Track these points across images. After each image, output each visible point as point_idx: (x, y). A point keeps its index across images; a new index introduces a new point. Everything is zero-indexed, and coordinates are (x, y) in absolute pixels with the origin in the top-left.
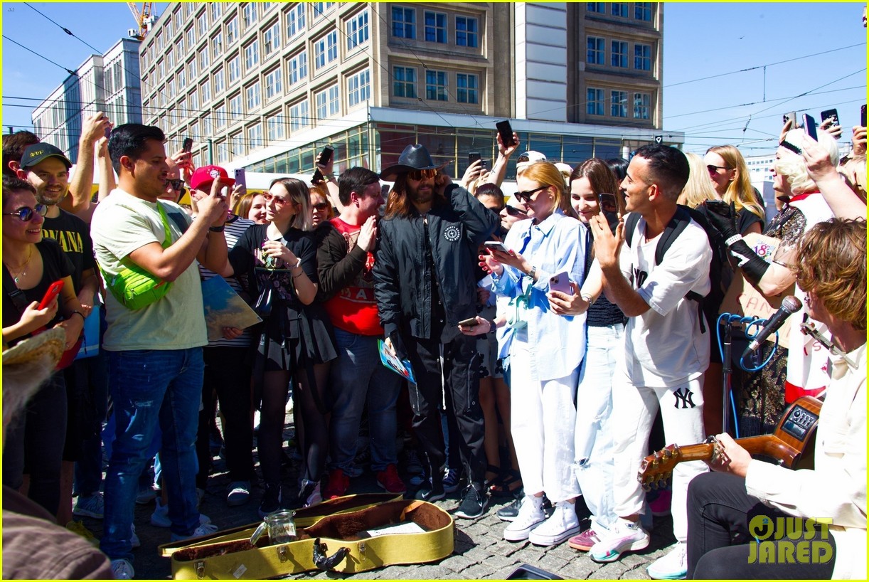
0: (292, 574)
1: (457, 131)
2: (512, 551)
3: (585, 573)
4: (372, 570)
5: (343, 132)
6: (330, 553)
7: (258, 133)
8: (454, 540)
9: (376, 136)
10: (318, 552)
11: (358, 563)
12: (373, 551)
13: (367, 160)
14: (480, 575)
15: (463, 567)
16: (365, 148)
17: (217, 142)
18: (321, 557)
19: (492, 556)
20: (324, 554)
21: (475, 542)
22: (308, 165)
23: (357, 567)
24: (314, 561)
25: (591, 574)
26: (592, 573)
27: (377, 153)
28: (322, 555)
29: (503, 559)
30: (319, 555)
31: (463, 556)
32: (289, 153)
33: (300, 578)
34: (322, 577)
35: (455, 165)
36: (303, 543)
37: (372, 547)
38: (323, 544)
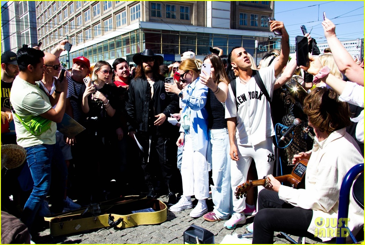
0: (100, 229)
1: (180, 33)
2: (191, 220)
3: (220, 229)
4: (133, 227)
5: (128, 33)
6: (115, 220)
7: (89, 33)
8: (167, 215)
9: (143, 35)
10: (110, 220)
11: (127, 224)
12: (133, 219)
13: (139, 45)
14: (177, 229)
15: (170, 226)
16: (138, 40)
17: (71, 36)
18: (112, 222)
20: (113, 220)
21: (176, 216)
22: (112, 47)
23: (126, 226)
24: (108, 223)
25: (222, 229)
26: (223, 228)
27: (144, 42)
29: (187, 223)
31: (170, 221)
32: (104, 42)
33: (103, 230)
34: (112, 230)
35: (179, 49)
36: (104, 216)
37: (133, 218)
38: (112, 216)
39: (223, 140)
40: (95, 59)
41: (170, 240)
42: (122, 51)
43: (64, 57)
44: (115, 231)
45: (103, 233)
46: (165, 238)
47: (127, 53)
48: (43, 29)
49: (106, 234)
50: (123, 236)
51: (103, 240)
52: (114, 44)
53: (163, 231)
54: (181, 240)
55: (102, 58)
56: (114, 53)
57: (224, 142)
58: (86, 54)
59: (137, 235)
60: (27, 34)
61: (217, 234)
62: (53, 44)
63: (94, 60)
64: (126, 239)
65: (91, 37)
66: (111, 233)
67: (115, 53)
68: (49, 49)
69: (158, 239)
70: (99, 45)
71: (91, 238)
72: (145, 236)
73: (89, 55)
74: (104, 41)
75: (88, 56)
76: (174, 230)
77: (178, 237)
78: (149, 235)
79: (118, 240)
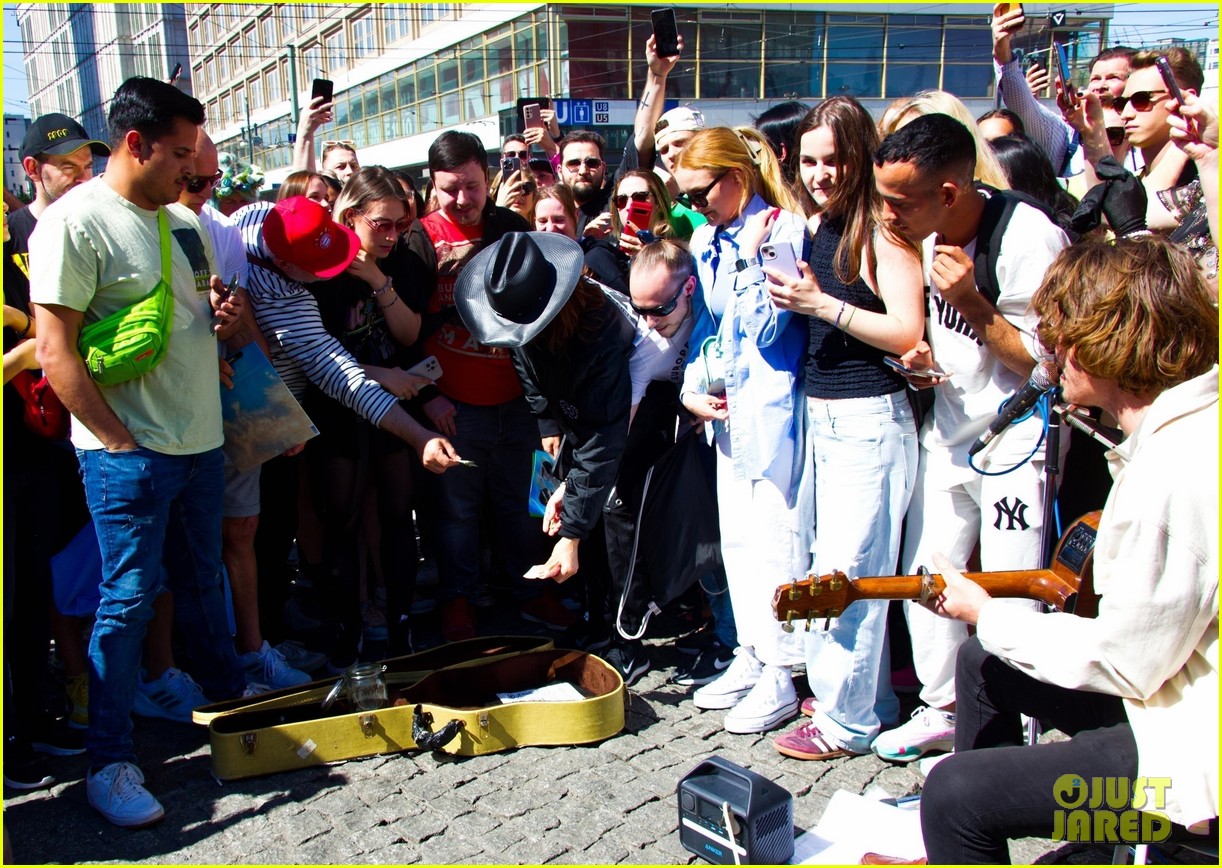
0: (382, 755)
1: (700, 17)
2: (712, 731)
3: (819, 768)
4: (500, 753)
5: (506, 25)
6: (438, 726)
7: (368, 31)
8: (626, 711)
9: (561, 29)
10: (420, 725)
11: (478, 742)
12: (500, 725)
13: (546, 70)
14: (658, 765)
15: (634, 752)
16: (542, 49)
17: (303, 47)
18: (424, 732)
19: (681, 737)
20: (427, 727)
21: (659, 715)
22: (449, 82)
23: (476, 748)
24: (413, 737)
25: (829, 770)
26: (832, 768)
27: (563, 59)
28: (425, 729)
29: (697, 741)
30: (421, 729)
31: (637, 735)
32: (419, 63)
33: (392, 759)
34: (426, 760)
35: (695, 76)
36: (397, 711)
37: (499, 720)
38: (426, 714)
39: (878, 441)
40: (390, 129)
41: (630, 807)
42: (484, 96)
43: (280, 123)
44: (436, 763)
45: (393, 769)
46: (611, 797)
47: (502, 102)
48: (206, 24)
49: (405, 776)
50: (462, 784)
51: (392, 797)
52: (456, 68)
53: (606, 771)
54: (671, 806)
55: (413, 123)
56: (455, 104)
57: (880, 452)
58: (358, 112)
59: (511, 782)
60: (154, 44)
61: (808, 790)
62: (243, 77)
63: (388, 133)
64: (474, 797)
65: (376, 46)
66: (421, 772)
67: (461, 104)
68: (231, 96)
69: (587, 801)
70: (403, 74)
71: (351, 790)
72: (539, 789)
73: (368, 113)
74: (419, 60)
75: (364, 119)
76: (648, 770)
77: (660, 795)
78: (553, 785)
79: (445, 798)
